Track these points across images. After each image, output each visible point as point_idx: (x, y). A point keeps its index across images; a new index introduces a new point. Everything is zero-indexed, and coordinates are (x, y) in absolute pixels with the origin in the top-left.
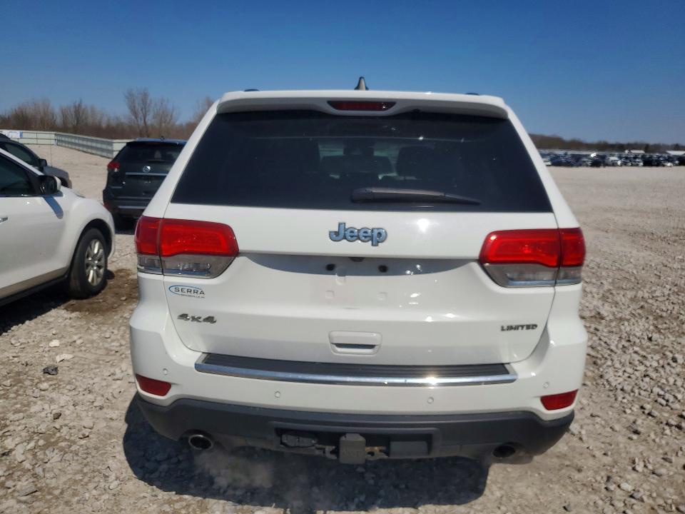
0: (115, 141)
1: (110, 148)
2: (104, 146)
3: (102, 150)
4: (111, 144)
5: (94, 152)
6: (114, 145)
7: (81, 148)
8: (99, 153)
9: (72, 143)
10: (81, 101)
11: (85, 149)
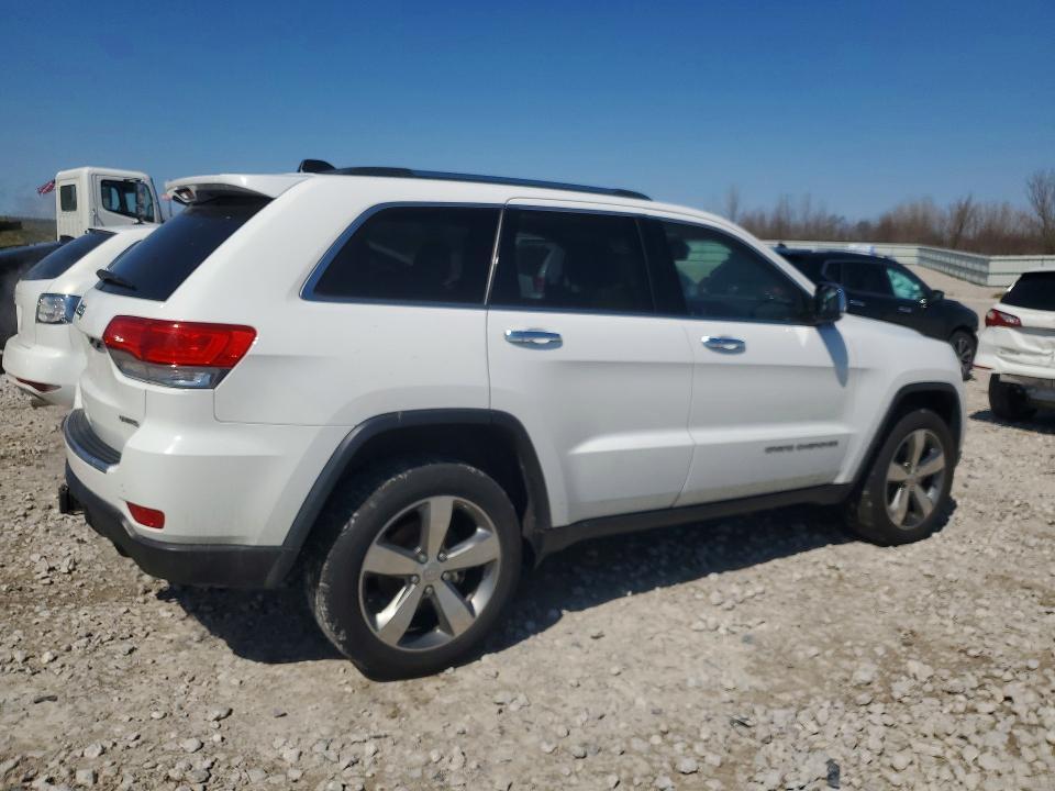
0: (992, 258)
1: (984, 269)
2: (977, 267)
3: (974, 272)
4: (986, 263)
5: (962, 275)
6: (991, 264)
7: (946, 270)
8: (968, 276)
9: (940, 263)
10: (970, 198)
11: (951, 271)
